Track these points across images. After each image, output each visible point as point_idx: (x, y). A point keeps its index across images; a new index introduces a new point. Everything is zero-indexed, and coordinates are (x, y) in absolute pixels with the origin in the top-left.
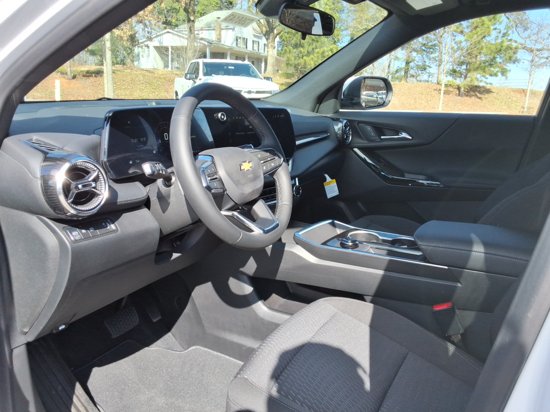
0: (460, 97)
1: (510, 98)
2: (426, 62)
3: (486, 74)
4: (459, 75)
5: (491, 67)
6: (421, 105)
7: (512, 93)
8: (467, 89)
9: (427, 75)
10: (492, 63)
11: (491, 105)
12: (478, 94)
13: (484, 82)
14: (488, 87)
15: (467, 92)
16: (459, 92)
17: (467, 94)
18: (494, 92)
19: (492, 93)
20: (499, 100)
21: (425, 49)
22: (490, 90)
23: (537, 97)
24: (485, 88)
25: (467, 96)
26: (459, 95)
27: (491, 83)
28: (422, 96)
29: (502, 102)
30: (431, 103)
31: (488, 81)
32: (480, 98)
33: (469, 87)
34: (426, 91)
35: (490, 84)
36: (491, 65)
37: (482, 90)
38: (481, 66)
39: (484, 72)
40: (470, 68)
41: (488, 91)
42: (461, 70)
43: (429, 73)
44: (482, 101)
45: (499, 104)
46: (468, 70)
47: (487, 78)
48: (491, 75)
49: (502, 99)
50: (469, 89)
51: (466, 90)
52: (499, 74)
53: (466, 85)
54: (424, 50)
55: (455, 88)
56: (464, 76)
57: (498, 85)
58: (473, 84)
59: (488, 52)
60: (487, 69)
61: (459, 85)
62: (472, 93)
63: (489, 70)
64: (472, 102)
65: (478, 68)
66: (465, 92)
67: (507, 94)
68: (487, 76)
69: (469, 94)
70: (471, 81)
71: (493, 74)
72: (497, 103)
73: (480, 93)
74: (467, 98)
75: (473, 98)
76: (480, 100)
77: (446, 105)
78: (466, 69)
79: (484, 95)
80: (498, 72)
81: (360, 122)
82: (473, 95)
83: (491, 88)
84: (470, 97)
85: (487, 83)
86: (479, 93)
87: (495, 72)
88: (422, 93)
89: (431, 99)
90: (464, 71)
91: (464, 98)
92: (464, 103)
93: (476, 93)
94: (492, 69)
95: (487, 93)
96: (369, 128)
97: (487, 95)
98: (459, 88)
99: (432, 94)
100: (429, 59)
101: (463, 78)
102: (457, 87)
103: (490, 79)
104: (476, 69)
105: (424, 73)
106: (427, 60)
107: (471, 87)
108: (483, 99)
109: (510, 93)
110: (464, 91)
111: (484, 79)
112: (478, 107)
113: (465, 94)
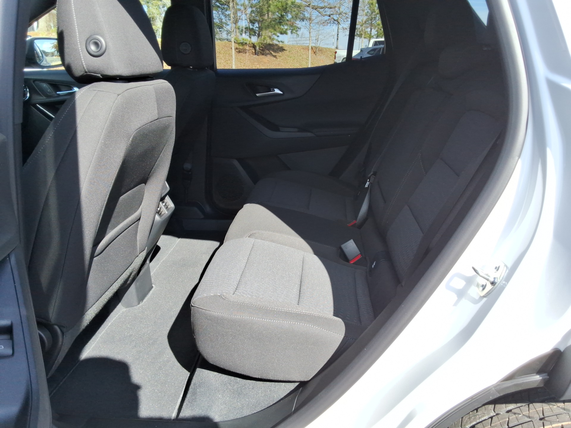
0: (256, 56)
1: (300, 56)
2: (222, 19)
3: (276, 32)
4: (253, 34)
5: (280, 25)
6: (221, 65)
7: (302, 50)
8: (262, 47)
9: (226, 33)
10: (281, 20)
11: (285, 63)
12: (272, 53)
13: (276, 40)
14: (281, 45)
15: (262, 50)
16: (255, 50)
17: (262, 52)
18: (287, 50)
19: (285, 51)
20: (292, 58)
21: (220, 5)
22: (283, 48)
23: (324, 53)
24: (279, 46)
25: (263, 54)
26: (255, 54)
27: (283, 41)
28: (220, 55)
29: (294, 59)
30: (230, 62)
31: (280, 39)
32: (275, 56)
33: (263, 45)
34: (223, 50)
35: (281, 42)
36: (280, 23)
37: (276, 48)
38: (271, 23)
39: (275, 30)
40: (261, 25)
41: (282, 49)
42: (254, 28)
43: (227, 30)
44: (277, 59)
45: (291, 61)
46: (260, 28)
47: (278, 36)
48: (281, 33)
49: (294, 57)
50: (263, 47)
51: (261, 49)
52: (289, 32)
53: (260, 43)
54: (219, 7)
55: (251, 47)
56: (258, 34)
57: (291, 43)
58: (267, 42)
59: (276, 10)
60: (276, 27)
61: (255, 43)
62: (268, 52)
63: (279, 28)
64: (268, 61)
65: (268, 25)
66: (260, 51)
67: (298, 52)
68: (278, 34)
69: (264, 52)
70: (265, 39)
71: (283, 32)
72: (290, 61)
73: (275, 52)
74: (263, 56)
75: (269, 56)
76: (275, 59)
77: (244, 64)
78: (259, 27)
79: (278, 53)
80: (287, 29)
81: (35, 80)
82: (268, 54)
83: (283, 46)
84: (266, 56)
85: (279, 42)
86: (273, 51)
87: (284, 30)
88: (220, 52)
89: (230, 58)
90: (257, 29)
91: (260, 56)
92: (261, 62)
93: (271, 51)
94: (282, 27)
95: (280, 51)
96: (45, 85)
97: (280, 53)
98: (254, 47)
99: (230, 53)
100: (224, 16)
101: (256, 36)
102: (252, 45)
103: (282, 37)
104: (267, 27)
105: (222, 31)
106: (223, 17)
107: (265, 45)
108: (277, 57)
109: (300, 50)
110: (259, 49)
111: (276, 37)
112: (273, 66)
113: (261, 53)
